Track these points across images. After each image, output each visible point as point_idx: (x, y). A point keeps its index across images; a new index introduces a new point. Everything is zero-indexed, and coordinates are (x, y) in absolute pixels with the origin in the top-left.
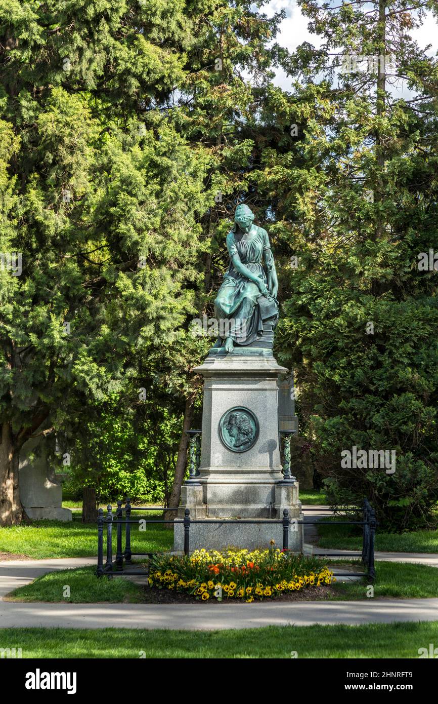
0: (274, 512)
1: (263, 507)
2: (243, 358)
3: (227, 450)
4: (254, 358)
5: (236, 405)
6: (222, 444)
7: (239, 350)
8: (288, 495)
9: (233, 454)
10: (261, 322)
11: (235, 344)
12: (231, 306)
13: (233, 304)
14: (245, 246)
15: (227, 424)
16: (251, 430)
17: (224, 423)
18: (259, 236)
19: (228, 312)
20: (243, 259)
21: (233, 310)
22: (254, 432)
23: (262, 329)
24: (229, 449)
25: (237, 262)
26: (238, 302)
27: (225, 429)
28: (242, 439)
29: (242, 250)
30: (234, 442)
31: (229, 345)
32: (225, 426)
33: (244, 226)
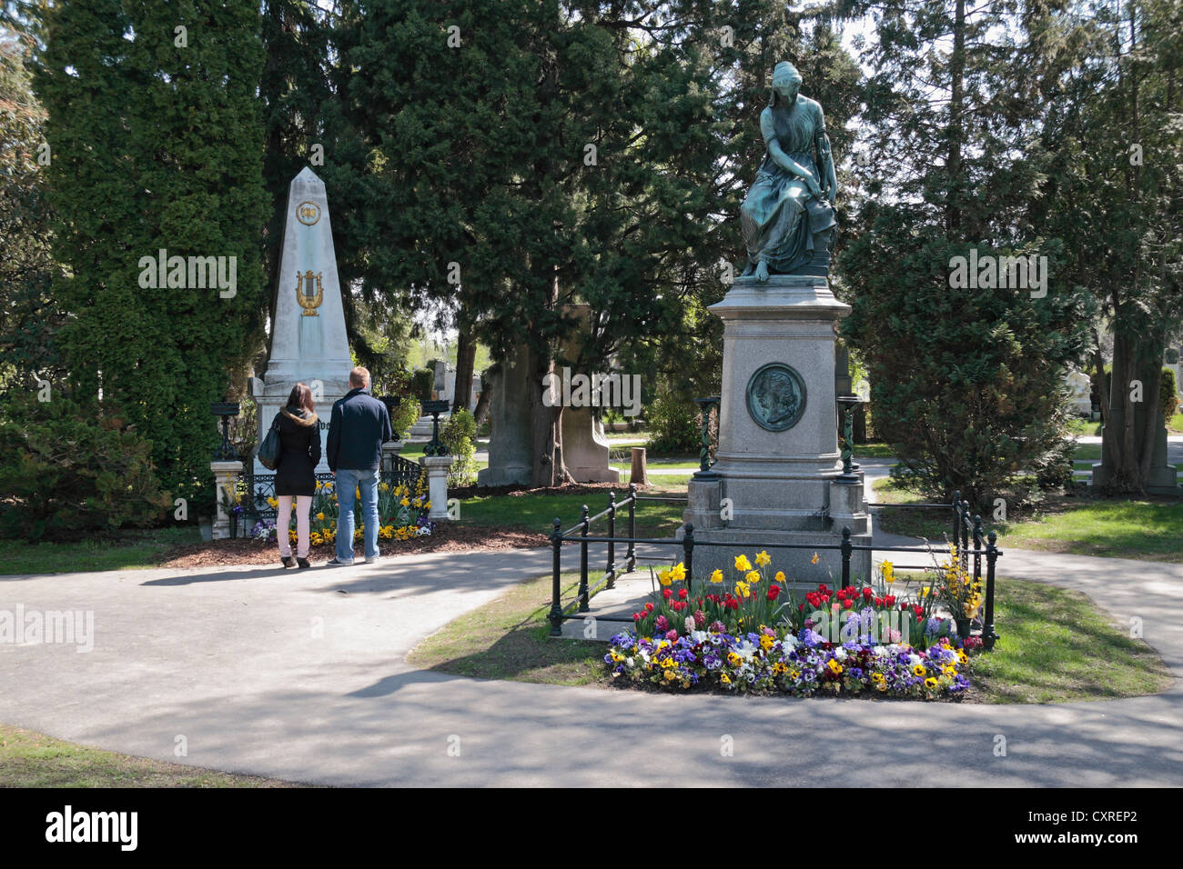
0: (828, 522)
1: (810, 514)
2: (782, 291)
3: (757, 428)
4: (799, 291)
5: (770, 361)
6: (750, 419)
7: (776, 278)
8: (849, 498)
9: (767, 433)
10: (810, 239)
11: (771, 270)
12: (765, 214)
13: (768, 211)
14: (787, 126)
15: (757, 388)
16: (795, 398)
17: (752, 388)
18: (809, 111)
19: (761, 222)
20: (785, 146)
21: (768, 218)
22: (799, 400)
23: (812, 248)
24: (761, 425)
25: (775, 150)
26: (776, 207)
27: (755, 396)
28: (781, 411)
29: (783, 133)
30: (767, 417)
31: (761, 271)
32: (754, 391)
33: (785, 93)
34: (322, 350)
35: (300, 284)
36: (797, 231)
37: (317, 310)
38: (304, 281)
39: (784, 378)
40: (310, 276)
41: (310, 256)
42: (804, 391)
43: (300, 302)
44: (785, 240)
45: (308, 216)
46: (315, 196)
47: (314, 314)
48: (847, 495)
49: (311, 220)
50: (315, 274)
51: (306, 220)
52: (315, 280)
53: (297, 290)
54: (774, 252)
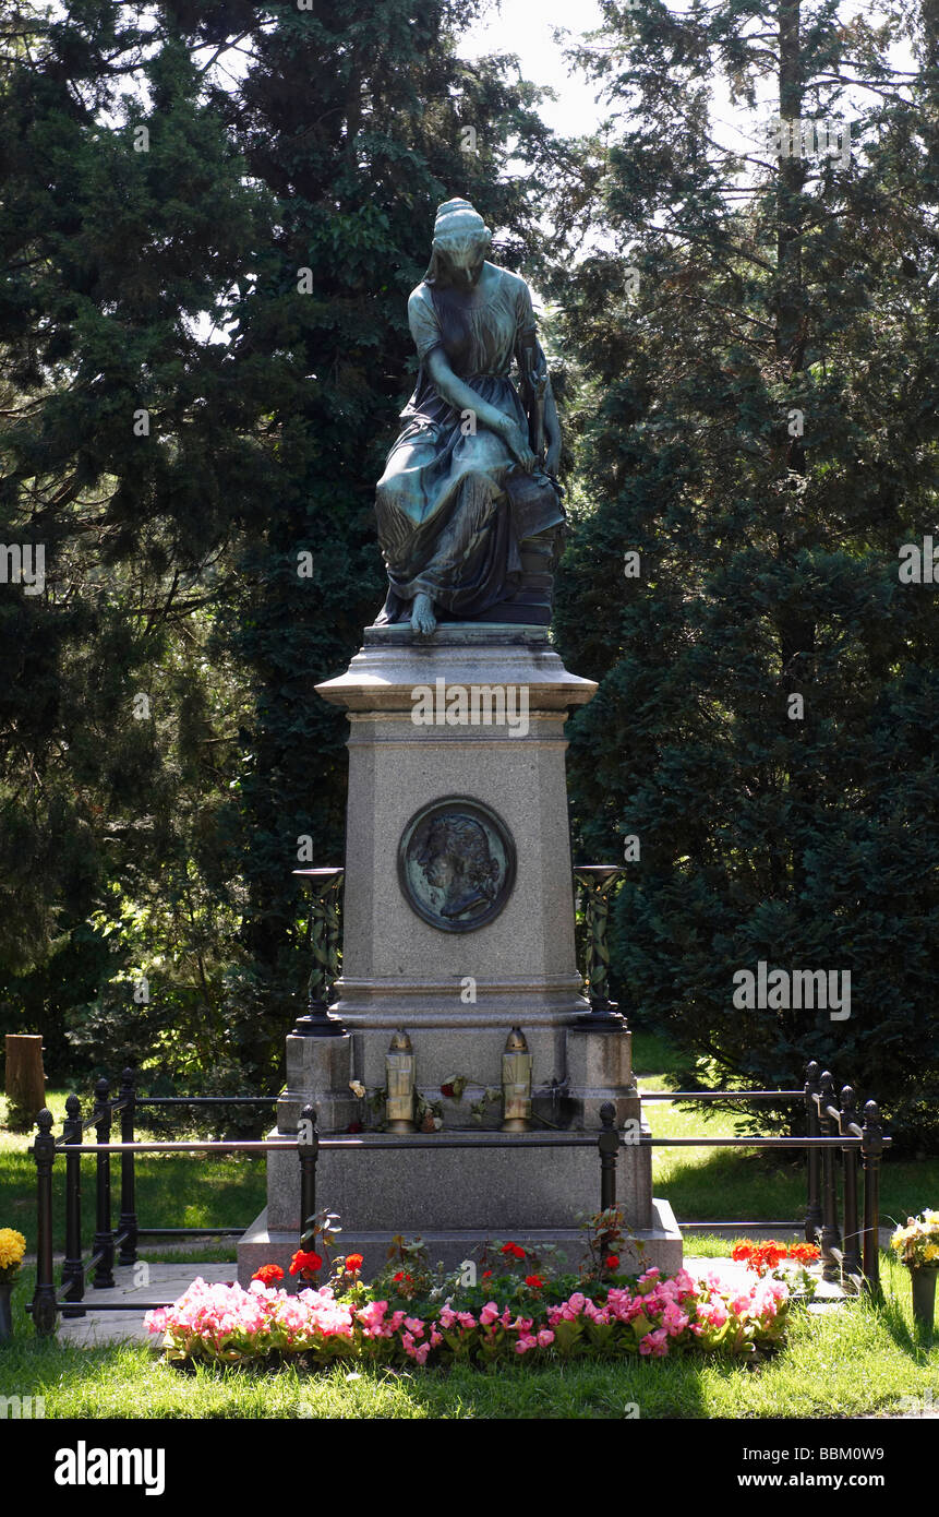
0: (566, 1108)
2: (465, 654)
3: (421, 926)
4: (497, 653)
5: (445, 793)
6: (406, 910)
7: (453, 630)
8: (606, 1059)
9: (440, 938)
10: (514, 552)
11: (442, 613)
12: (426, 501)
13: (432, 496)
14: (464, 324)
15: (419, 848)
16: (492, 864)
17: (411, 847)
18: (506, 294)
19: (417, 517)
20: (458, 365)
21: (433, 511)
22: (502, 870)
23: (518, 567)
24: (428, 920)
25: (442, 373)
26: (448, 486)
27: (415, 864)
28: (468, 892)
29: (456, 338)
30: (440, 904)
31: (420, 615)
32: (413, 854)
33: (461, 262)
36: (489, 535)
39: (470, 828)
42: (510, 851)
44: (467, 553)
48: (600, 1054)
54: (446, 580)
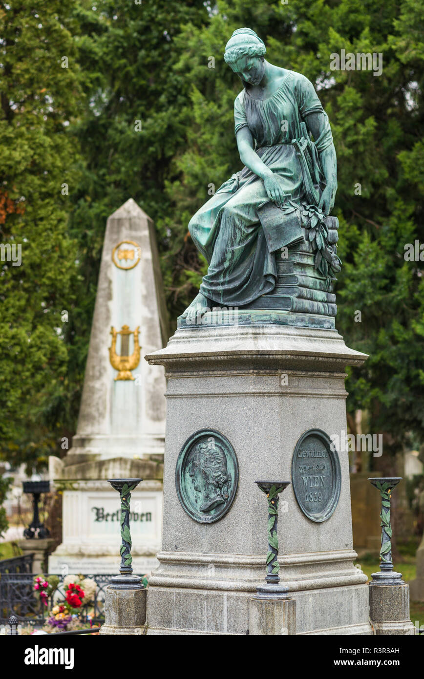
2: (217, 332)
3: (187, 519)
4: (234, 331)
5: (202, 427)
8: (261, 619)
10: (268, 259)
14: (258, 111)
16: (228, 478)
18: (287, 88)
19: (204, 241)
22: (233, 481)
23: (271, 271)
24: (190, 515)
25: (242, 144)
26: (216, 219)
30: (200, 503)
34: (138, 421)
35: (114, 342)
37: (134, 372)
38: (119, 339)
39: (215, 450)
40: (126, 333)
41: (127, 307)
43: (112, 363)
45: (126, 258)
46: (134, 233)
47: (128, 379)
48: (259, 615)
49: (129, 264)
50: (133, 329)
51: (124, 264)
52: (131, 338)
53: (110, 349)
